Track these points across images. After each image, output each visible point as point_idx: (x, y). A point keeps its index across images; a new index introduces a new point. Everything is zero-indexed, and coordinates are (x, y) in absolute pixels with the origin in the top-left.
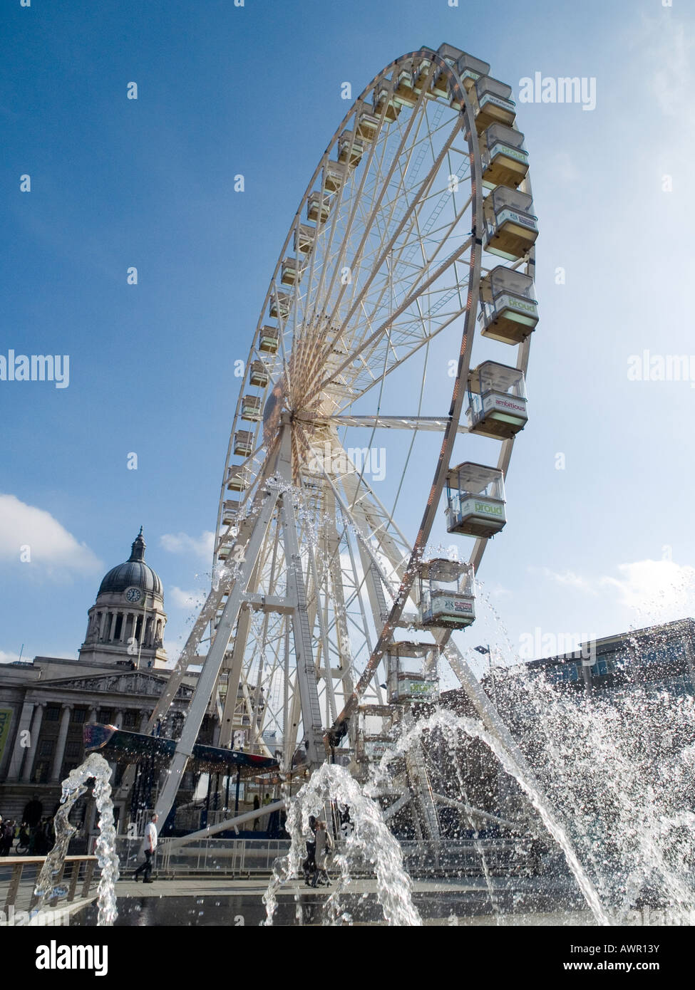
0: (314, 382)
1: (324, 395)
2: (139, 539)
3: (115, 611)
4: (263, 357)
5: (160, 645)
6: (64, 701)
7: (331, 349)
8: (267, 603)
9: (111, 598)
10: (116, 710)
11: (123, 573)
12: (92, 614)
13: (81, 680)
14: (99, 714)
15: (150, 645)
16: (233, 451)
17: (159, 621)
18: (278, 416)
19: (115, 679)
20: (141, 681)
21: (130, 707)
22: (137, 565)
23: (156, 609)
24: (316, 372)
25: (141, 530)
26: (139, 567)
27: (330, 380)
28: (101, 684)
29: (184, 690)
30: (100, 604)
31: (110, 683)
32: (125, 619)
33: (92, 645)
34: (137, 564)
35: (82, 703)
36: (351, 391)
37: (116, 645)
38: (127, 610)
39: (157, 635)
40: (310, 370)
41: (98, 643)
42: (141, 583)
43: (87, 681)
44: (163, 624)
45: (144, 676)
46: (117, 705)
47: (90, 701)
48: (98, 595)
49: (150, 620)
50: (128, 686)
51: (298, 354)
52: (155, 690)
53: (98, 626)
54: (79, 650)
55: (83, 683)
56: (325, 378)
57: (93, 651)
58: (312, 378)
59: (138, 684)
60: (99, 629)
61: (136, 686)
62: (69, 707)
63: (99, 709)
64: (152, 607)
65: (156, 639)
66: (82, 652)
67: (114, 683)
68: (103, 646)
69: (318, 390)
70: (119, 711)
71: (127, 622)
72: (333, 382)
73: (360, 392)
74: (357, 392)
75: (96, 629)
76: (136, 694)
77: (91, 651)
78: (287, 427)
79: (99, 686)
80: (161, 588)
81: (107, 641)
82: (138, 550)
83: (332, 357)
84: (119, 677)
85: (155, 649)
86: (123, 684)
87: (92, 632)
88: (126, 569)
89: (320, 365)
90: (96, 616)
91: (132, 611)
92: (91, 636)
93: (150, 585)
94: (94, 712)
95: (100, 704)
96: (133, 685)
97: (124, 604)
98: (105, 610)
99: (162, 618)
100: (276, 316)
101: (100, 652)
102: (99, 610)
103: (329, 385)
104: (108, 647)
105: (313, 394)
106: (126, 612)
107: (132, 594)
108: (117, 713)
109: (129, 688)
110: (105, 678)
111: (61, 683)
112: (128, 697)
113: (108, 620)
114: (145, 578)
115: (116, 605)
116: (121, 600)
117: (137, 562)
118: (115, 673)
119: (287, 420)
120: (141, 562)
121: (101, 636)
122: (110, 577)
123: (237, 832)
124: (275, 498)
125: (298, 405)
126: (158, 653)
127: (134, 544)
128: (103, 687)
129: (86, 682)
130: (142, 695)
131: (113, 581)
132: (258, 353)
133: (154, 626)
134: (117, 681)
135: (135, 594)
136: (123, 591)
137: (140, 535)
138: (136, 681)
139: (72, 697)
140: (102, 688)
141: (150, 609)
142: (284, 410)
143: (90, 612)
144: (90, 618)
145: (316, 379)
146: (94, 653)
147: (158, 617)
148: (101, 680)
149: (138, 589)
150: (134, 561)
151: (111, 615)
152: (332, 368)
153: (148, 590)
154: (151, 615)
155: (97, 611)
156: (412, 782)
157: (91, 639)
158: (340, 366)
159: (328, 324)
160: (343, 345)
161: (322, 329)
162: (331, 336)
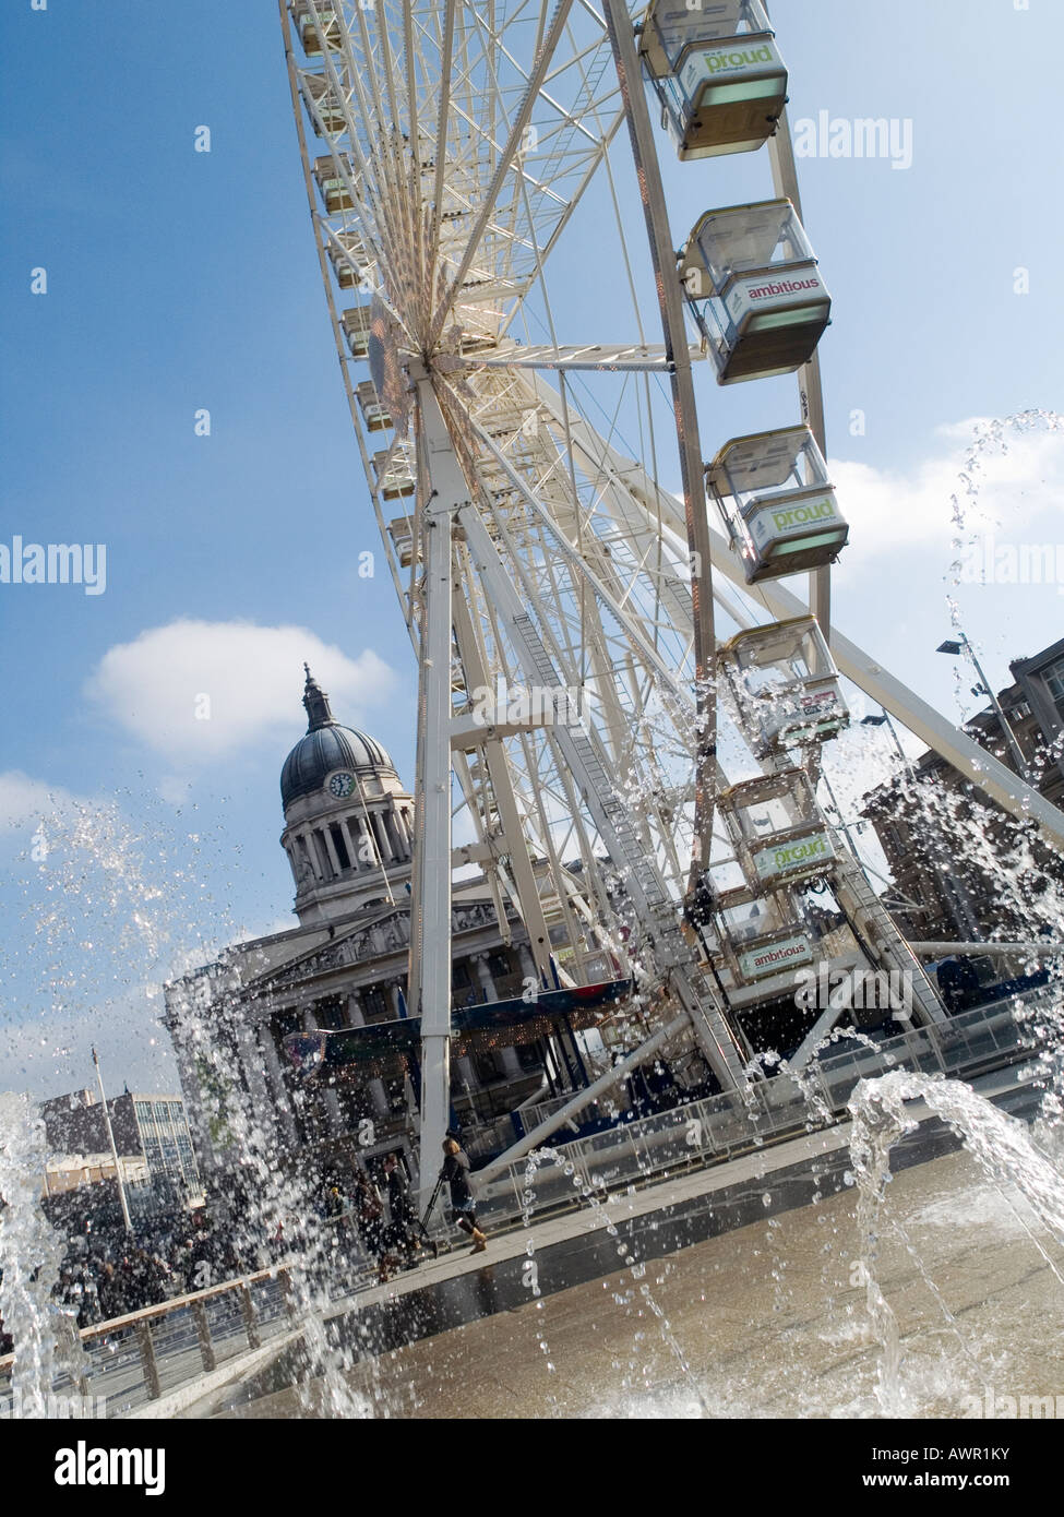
2: (311, 687)
3: (323, 824)
6: (297, 1002)
7: (439, 217)
9: (308, 805)
10: (387, 985)
11: (308, 755)
12: (287, 844)
13: (308, 960)
14: (316, 1013)
15: (407, 856)
17: (404, 811)
18: (398, 373)
19: (361, 936)
20: (407, 924)
22: (326, 732)
23: (390, 794)
25: (307, 670)
26: (331, 734)
28: (344, 953)
29: (486, 910)
30: (293, 822)
31: (358, 945)
32: (345, 830)
33: (310, 895)
34: (326, 730)
35: (326, 994)
37: (349, 879)
38: (342, 814)
39: (410, 836)
41: (318, 887)
42: (346, 759)
43: (318, 956)
45: (408, 914)
46: (384, 977)
47: (336, 987)
48: (284, 810)
49: (387, 815)
50: (389, 938)
53: (306, 859)
54: (295, 911)
55: (313, 962)
56: (450, 280)
57: (316, 903)
58: (430, 283)
60: (311, 865)
61: (401, 934)
64: (382, 792)
66: (300, 911)
67: (363, 942)
68: (329, 889)
69: (448, 305)
70: (392, 983)
71: (352, 835)
72: (466, 285)
74: (519, 283)
75: (305, 865)
77: (314, 905)
78: (425, 387)
79: (341, 957)
80: (384, 754)
81: (333, 878)
82: (316, 706)
83: (446, 229)
84: (367, 930)
86: (379, 940)
87: (301, 874)
88: (311, 746)
89: (432, 255)
90: (296, 845)
91: (351, 813)
92: (302, 879)
93: (362, 757)
95: (357, 984)
96: (397, 934)
97: (334, 807)
98: (306, 830)
99: (406, 804)
101: (328, 901)
102: (297, 833)
103: (461, 293)
104: (338, 887)
105: (441, 317)
106: (342, 818)
107: (338, 784)
109: (393, 942)
110: (345, 940)
113: (317, 842)
114: (349, 748)
115: (322, 813)
116: (324, 801)
117: (323, 727)
118: (357, 927)
119: (419, 372)
120: (332, 724)
121: (319, 874)
122: (290, 772)
123: (575, 1128)
124: (446, 528)
125: (428, 337)
127: (305, 699)
128: (348, 955)
129: (318, 959)
131: (298, 776)
133: (399, 824)
134: (366, 938)
135: (344, 782)
136: (321, 785)
137: (309, 680)
138: (398, 926)
139: (305, 991)
140: (347, 958)
141: (380, 797)
143: (283, 841)
144: (289, 852)
145: (436, 284)
146: (320, 906)
147: (398, 804)
148: (339, 948)
149: (345, 772)
150: (318, 728)
151: (319, 834)
152: (454, 251)
153: (363, 767)
154: (385, 806)
155: (293, 836)
156: (865, 937)
157: (304, 884)
158: (465, 243)
159: (413, 157)
160: (456, 197)
161: (407, 169)
162: (427, 184)
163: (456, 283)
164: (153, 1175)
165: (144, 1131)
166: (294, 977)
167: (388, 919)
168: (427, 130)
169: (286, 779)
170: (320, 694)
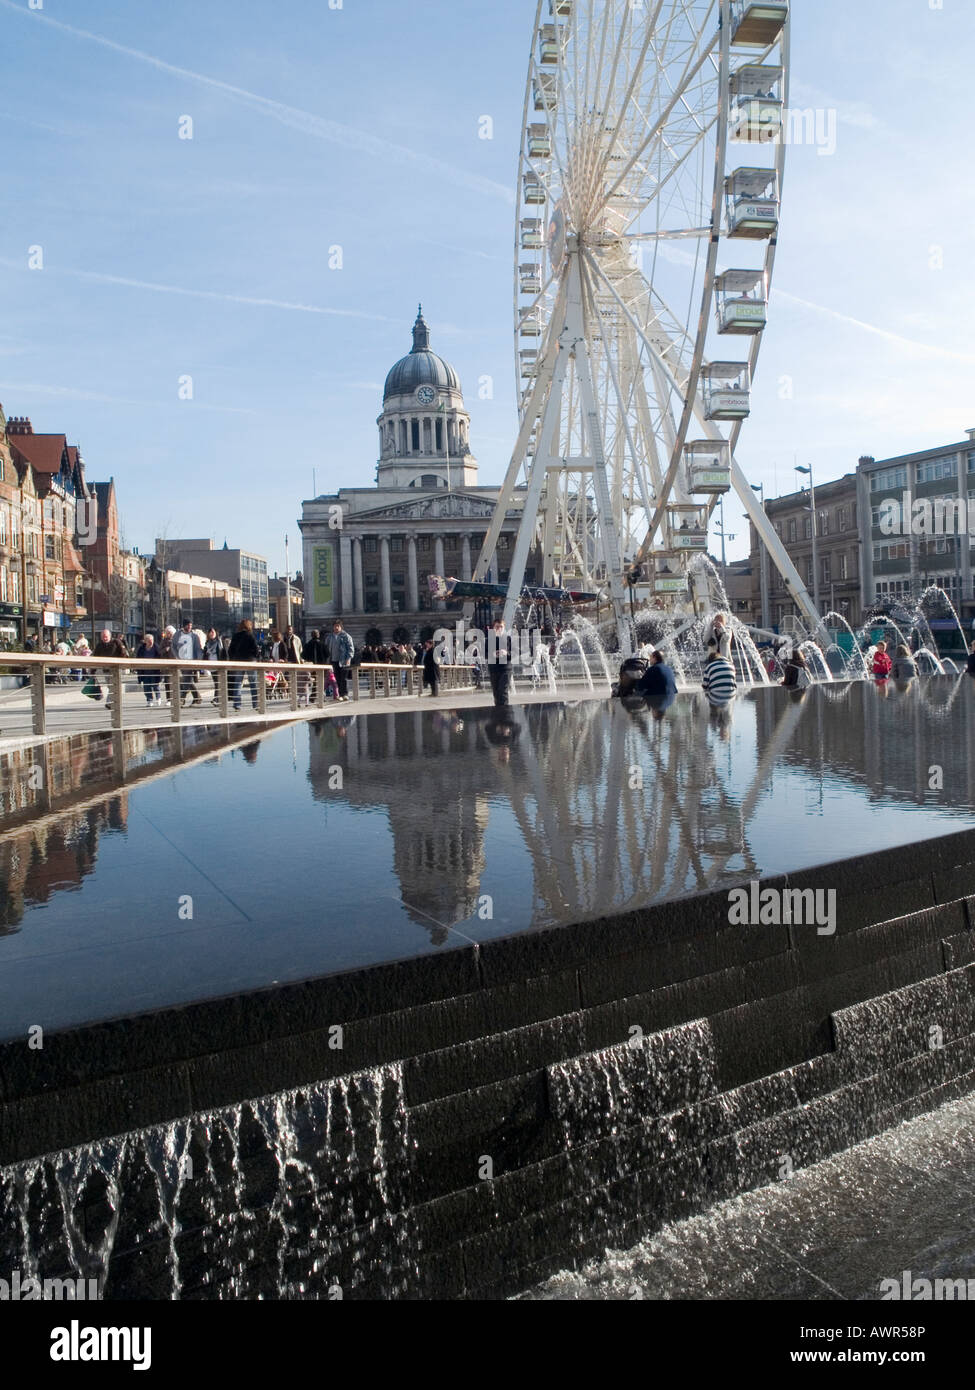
0: (596, 195)
1: (609, 210)
2: (419, 322)
3: (408, 418)
4: (536, 165)
5: (466, 451)
6: (380, 532)
7: (608, 157)
8: (568, 465)
9: (401, 402)
10: (435, 536)
11: (408, 369)
12: (381, 423)
13: (392, 509)
14: (389, 541)
15: (456, 453)
16: (519, 290)
17: (462, 422)
18: (563, 242)
19: (426, 504)
20: (455, 504)
21: (448, 531)
22: (423, 356)
23: (455, 409)
24: (596, 184)
25: (420, 309)
26: (426, 358)
27: (611, 193)
28: (414, 510)
30: (389, 410)
31: (423, 508)
32: (421, 425)
33: (389, 461)
34: (423, 354)
35: (398, 532)
36: (636, 200)
37: (417, 457)
38: (421, 414)
39: (461, 440)
40: (590, 181)
41: (396, 457)
42: (433, 379)
43: (398, 509)
44: (467, 424)
45: (457, 498)
46: (433, 531)
47: (405, 529)
48: (384, 399)
49: (450, 422)
50: (442, 509)
51: (576, 163)
52: (472, 510)
53: (391, 437)
54: (377, 467)
55: (395, 511)
56: (606, 192)
58: (594, 191)
59: (452, 505)
60: (394, 441)
61: (450, 508)
62: (385, 538)
63: (416, 537)
64: (450, 406)
65: (461, 444)
66: (381, 468)
67: (427, 508)
68: (402, 461)
69: (602, 206)
71: (425, 429)
72: (615, 195)
73: (646, 200)
74: (643, 200)
75: (390, 440)
76: (452, 517)
77: (390, 469)
78: (575, 256)
79: (412, 513)
80: (457, 380)
81: (406, 454)
82: (420, 335)
83: (611, 165)
84: (431, 501)
85: (462, 456)
86: (436, 509)
87: (387, 446)
88: (411, 363)
89: (600, 175)
90: (387, 426)
91: (427, 415)
92: (387, 450)
93: (443, 380)
94: (412, 540)
95: (417, 531)
96: (447, 508)
97: (417, 408)
98: (396, 418)
99: (464, 418)
100: (542, 108)
101: (401, 468)
102: (389, 418)
103: (610, 199)
104: (408, 461)
105: (595, 214)
106: (421, 417)
107: (424, 394)
108: (436, 539)
109: (444, 512)
110: (416, 503)
111: (372, 515)
112: (444, 521)
113: (401, 428)
114: (436, 371)
115: (409, 410)
116: (412, 403)
117: (422, 351)
119: (574, 247)
120: (428, 351)
121: (397, 449)
122: (394, 376)
124: (567, 352)
125: (583, 225)
126: (467, 460)
127: (414, 329)
128: (416, 513)
130: (459, 518)
131: (398, 380)
132: (529, 160)
133: (456, 429)
134: (429, 506)
135: (428, 393)
136: (413, 391)
137: (420, 316)
138: (449, 503)
139: (386, 527)
140: (415, 515)
141: (448, 409)
142: (569, 234)
143: (378, 421)
144: (381, 428)
145: (598, 191)
146: (394, 471)
147: (459, 417)
148: (412, 507)
149: (430, 387)
150: (418, 351)
151: (404, 422)
152: (612, 178)
153: (442, 386)
154: (450, 416)
155: (386, 419)
156: (698, 607)
157: (387, 453)
158: (620, 174)
159: (602, 123)
160: (620, 149)
161: (597, 129)
162: (606, 139)
163: (610, 192)
164: (244, 603)
165: (243, 574)
166: (381, 517)
167: (445, 498)
168: (614, 112)
169: (390, 380)
170: (425, 328)
